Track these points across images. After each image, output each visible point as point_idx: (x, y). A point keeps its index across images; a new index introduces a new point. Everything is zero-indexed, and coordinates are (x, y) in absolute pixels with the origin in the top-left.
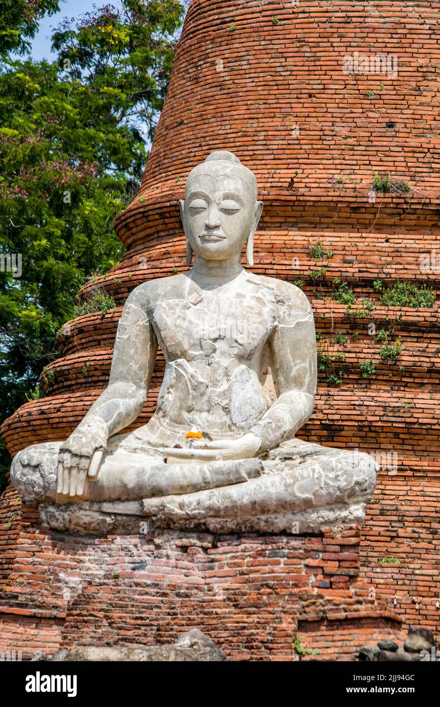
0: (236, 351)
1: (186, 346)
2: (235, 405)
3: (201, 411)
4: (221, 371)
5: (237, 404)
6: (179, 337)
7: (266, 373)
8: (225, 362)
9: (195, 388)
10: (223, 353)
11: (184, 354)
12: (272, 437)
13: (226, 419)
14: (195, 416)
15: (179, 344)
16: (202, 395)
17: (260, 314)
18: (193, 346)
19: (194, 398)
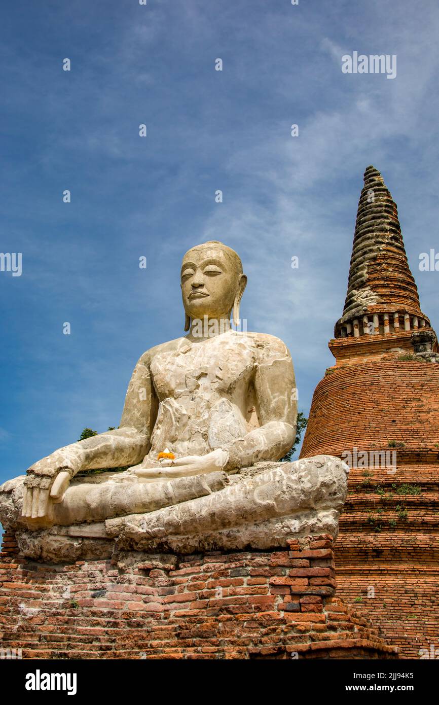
0: (216, 385)
1: (173, 386)
2: (214, 430)
3: (183, 440)
4: (203, 404)
5: (215, 430)
6: (167, 379)
7: (251, 411)
8: (207, 396)
9: (178, 420)
10: (206, 389)
11: (171, 393)
12: (242, 453)
13: (205, 445)
14: (179, 446)
15: (167, 384)
16: (184, 425)
17: (239, 354)
18: (179, 385)
19: (177, 429)
